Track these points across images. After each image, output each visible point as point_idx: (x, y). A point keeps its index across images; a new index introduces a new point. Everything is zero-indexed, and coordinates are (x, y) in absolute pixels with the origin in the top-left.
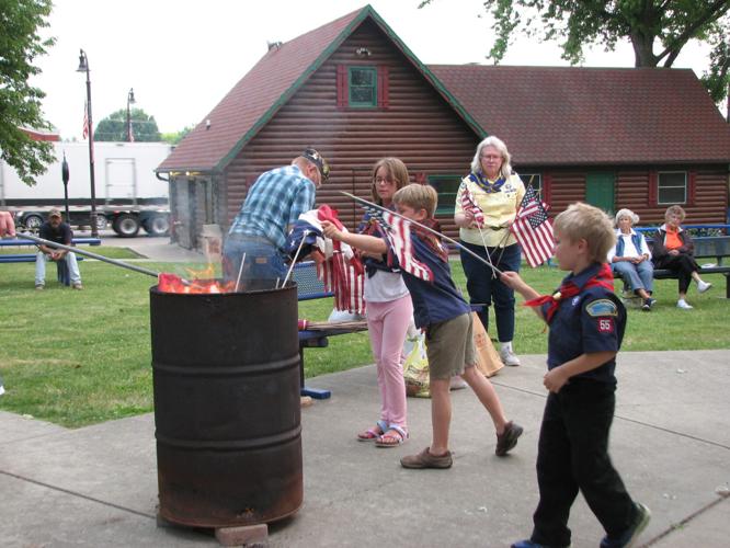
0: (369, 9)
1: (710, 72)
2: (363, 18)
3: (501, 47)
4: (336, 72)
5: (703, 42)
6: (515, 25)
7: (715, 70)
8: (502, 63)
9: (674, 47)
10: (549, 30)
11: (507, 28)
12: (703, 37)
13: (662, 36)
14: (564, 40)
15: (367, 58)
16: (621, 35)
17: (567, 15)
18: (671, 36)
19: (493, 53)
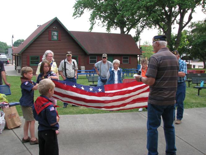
0: (56, 18)
1: (136, 36)
2: (55, 20)
3: (92, 28)
4: (48, 32)
5: (135, 29)
6: (95, 23)
7: (137, 35)
8: (92, 31)
9: (129, 30)
10: (103, 25)
11: (93, 24)
12: (134, 28)
13: (126, 27)
14: (106, 27)
15: (56, 29)
16: (118, 27)
17: (107, 22)
18: (128, 28)
19: (90, 29)
